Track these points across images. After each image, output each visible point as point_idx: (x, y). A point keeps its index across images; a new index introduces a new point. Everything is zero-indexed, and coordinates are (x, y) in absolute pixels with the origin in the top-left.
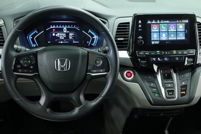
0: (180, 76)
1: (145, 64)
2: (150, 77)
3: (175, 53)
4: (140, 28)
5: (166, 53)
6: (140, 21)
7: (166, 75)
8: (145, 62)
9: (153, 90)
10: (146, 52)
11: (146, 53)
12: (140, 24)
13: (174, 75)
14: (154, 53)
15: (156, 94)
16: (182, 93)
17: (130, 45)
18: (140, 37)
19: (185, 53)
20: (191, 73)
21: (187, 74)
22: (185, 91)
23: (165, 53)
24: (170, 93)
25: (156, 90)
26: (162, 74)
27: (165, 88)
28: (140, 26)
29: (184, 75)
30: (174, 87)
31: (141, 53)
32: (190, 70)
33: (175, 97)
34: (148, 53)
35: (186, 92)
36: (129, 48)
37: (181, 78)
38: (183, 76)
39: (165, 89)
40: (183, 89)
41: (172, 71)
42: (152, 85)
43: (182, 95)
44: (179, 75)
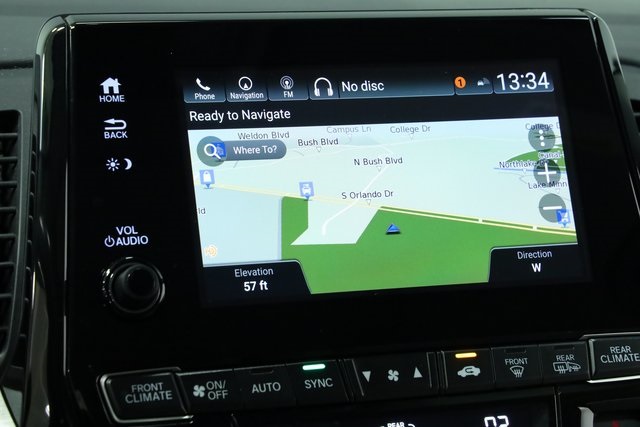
3: (476, 371)
4: (117, 149)
5: (393, 375)
6: (111, 84)
10: (201, 381)
11: (199, 391)
12: (114, 110)
14: (274, 386)
17: (26, 328)
18: (129, 237)
19: (565, 365)
23: (380, 375)
28: (115, 128)
31: (152, 392)
34: (219, 390)
36: (19, 355)
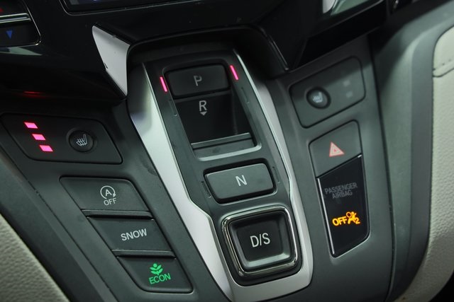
0: (302, 104)
1: (24, 33)
2: (82, 143)
7: (202, 105)
8: (21, 17)
9: (126, 237)
13: (263, 103)
15: (156, 269)
16: (339, 221)
20: (368, 72)
21: (346, 83)
22: (357, 202)
24: (256, 241)
25: (143, 233)
26: (172, 105)
27: (215, 206)
29: (329, 89)
30: (274, 188)
32: (357, 45)
33: (299, 264)
35: (362, 215)
37: (311, 115)
38: (318, 98)
39: (214, 216)
40: (342, 191)
41: (242, 72)
42: (109, 197)
43: (345, 237)
44: (291, 93)
